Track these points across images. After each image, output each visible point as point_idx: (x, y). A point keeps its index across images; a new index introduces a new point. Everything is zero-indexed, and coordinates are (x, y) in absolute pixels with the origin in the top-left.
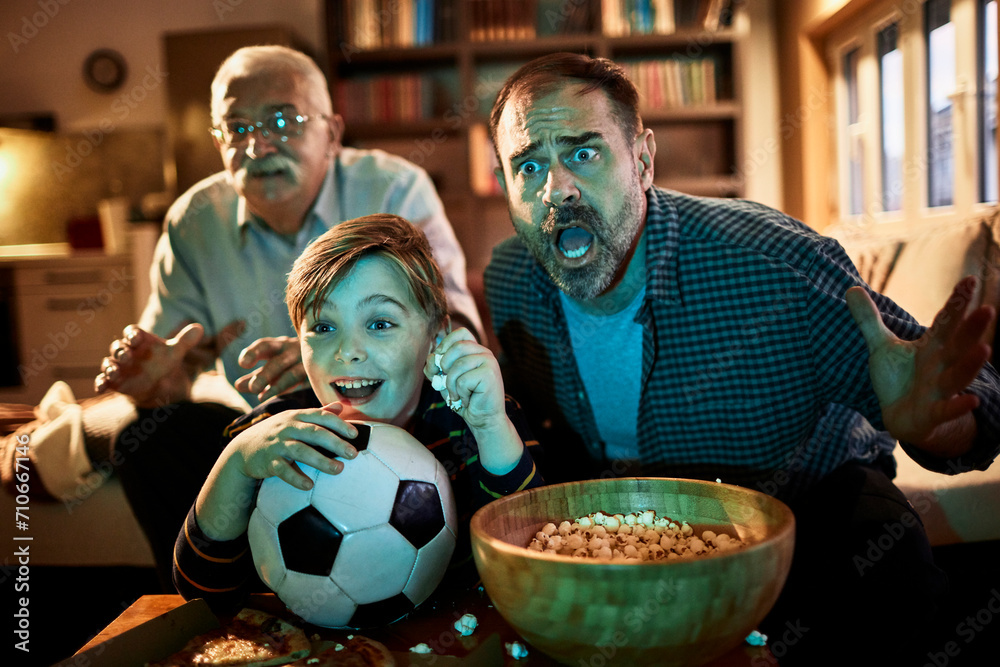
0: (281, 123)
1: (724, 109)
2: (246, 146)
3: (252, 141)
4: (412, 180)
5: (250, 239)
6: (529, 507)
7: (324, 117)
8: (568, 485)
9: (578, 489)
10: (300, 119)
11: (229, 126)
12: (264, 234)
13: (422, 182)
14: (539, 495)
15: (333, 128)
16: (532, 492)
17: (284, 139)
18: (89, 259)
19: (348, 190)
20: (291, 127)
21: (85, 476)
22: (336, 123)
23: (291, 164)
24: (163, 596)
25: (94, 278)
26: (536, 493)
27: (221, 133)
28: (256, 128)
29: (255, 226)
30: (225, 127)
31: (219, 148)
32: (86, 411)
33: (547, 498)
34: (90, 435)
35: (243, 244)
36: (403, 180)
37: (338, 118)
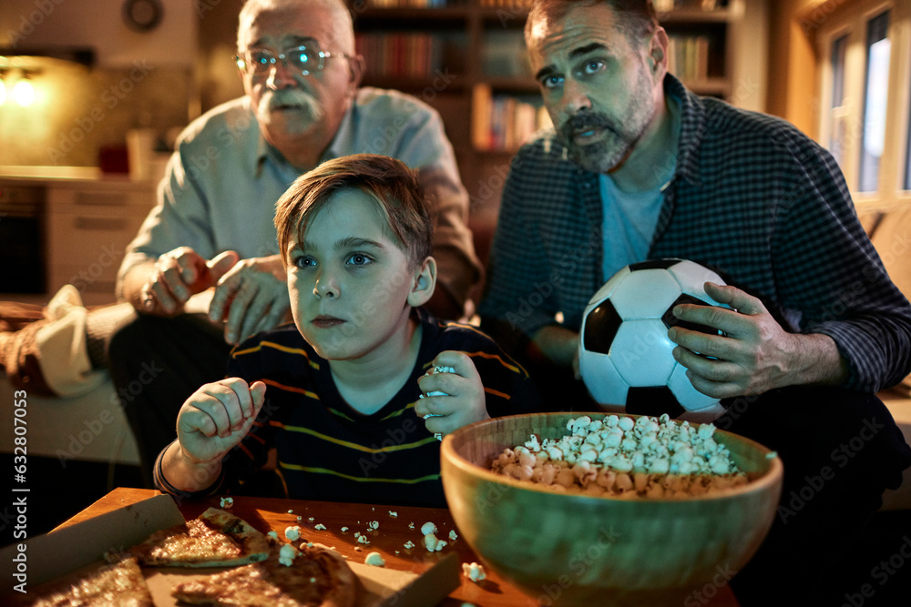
0: (304, 58)
1: (715, 85)
2: (267, 76)
3: (273, 71)
4: (425, 119)
5: (267, 171)
6: (496, 435)
7: (346, 56)
8: (535, 416)
9: (545, 421)
10: (322, 55)
11: (254, 55)
12: (280, 168)
13: (434, 122)
14: (506, 424)
15: (354, 68)
16: (500, 421)
17: (306, 73)
18: (115, 183)
19: (363, 128)
20: (313, 63)
21: (84, 374)
22: (358, 63)
23: (310, 101)
24: (136, 490)
25: (118, 201)
26: (503, 423)
27: (245, 64)
28: (278, 59)
29: (271, 158)
30: (249, 57)
31: (242, 78)
32: (91, 314)
33: (513, 427)
34: (91, 337)
35: (259, 175)
36: (416, 118)
37: (360, 58)
